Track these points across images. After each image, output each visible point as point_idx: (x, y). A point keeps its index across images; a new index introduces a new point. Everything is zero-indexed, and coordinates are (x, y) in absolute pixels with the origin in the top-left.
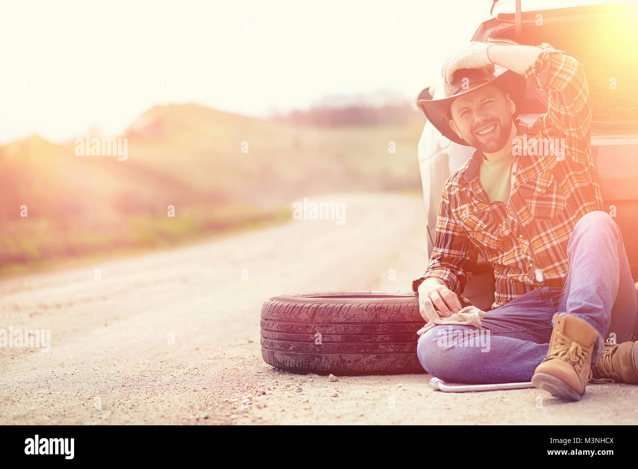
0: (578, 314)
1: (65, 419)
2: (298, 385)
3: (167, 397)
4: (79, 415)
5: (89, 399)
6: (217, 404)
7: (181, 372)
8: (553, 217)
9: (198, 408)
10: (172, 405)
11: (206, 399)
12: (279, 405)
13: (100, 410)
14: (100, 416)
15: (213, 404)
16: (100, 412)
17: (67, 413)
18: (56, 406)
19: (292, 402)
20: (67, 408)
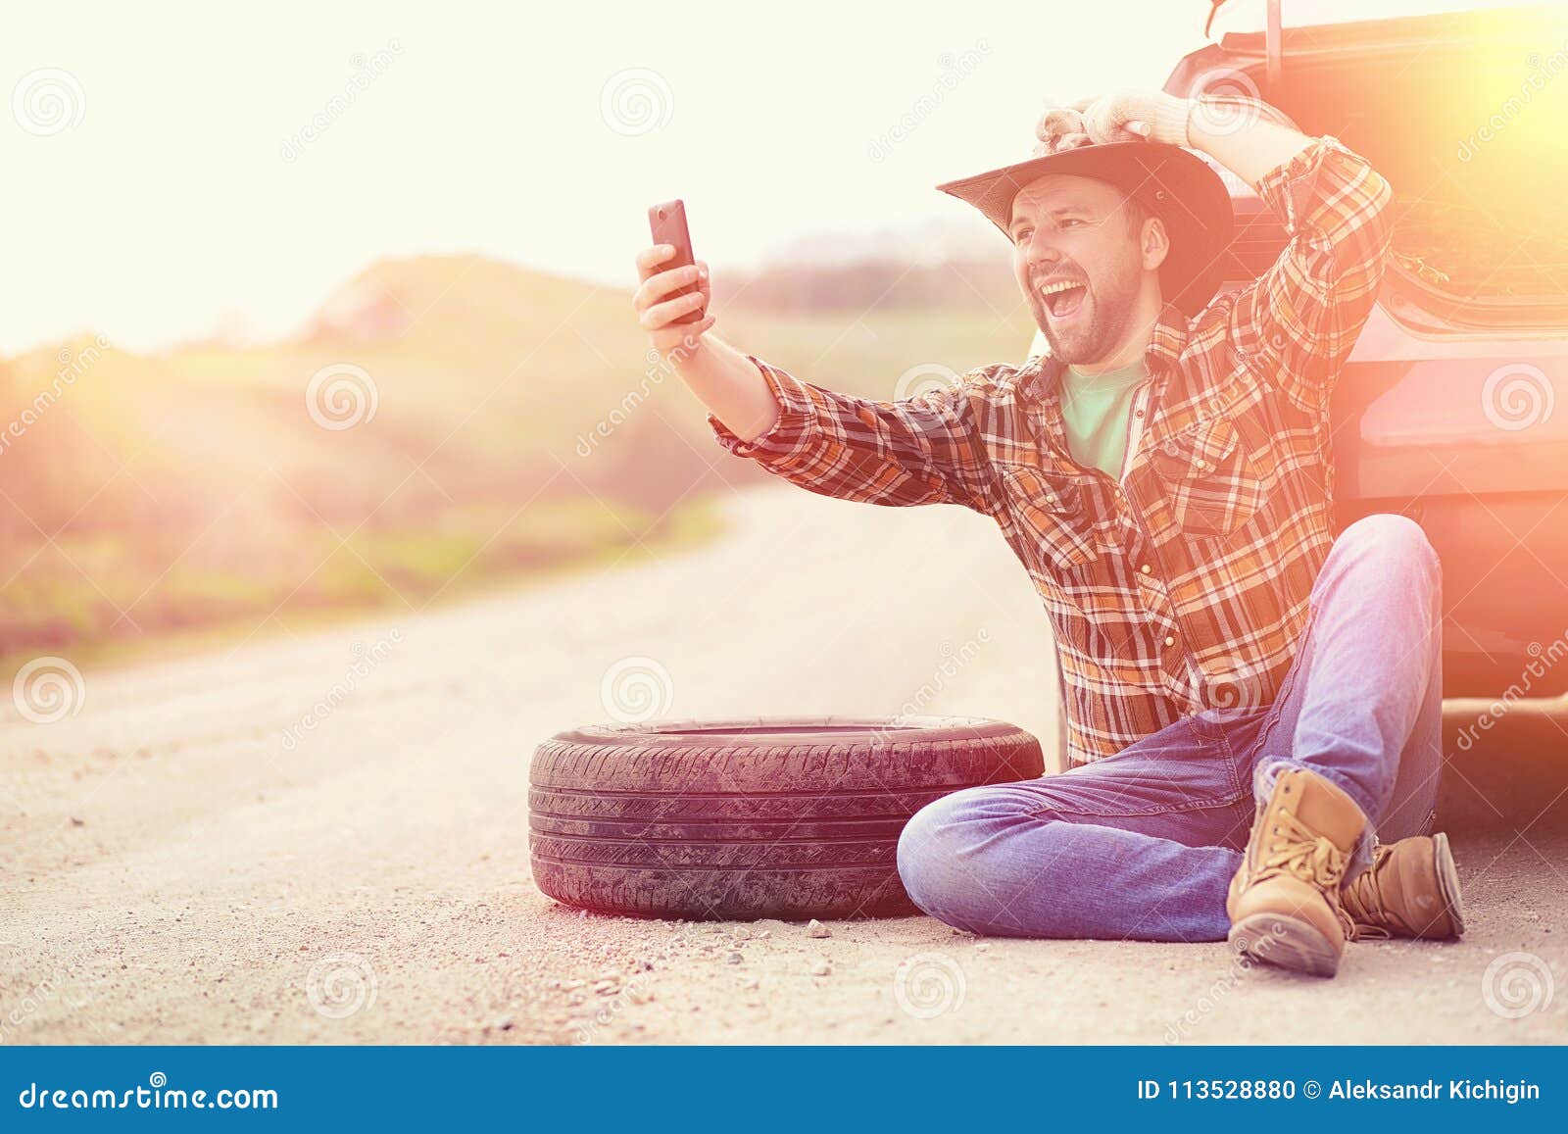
0: (1320, 767)
1: (162, 1031)
2: (732, 947)
3: (410, 976)
4: (196, 1021)
5: (220, 981)
6: (532, 994)
7: (445, 913)
8: (1228, 529)
9: (486, 1002)
10: (424, 995)
11: (506, 982)
12: (686, 995)
13: (247, 1007)
14: (245, 1023)
15: (523, 994)
16: (247, 1013)
17: (165, 1014)
18: (140, 998)
19: (718, 989)
20: (165, 1004)
